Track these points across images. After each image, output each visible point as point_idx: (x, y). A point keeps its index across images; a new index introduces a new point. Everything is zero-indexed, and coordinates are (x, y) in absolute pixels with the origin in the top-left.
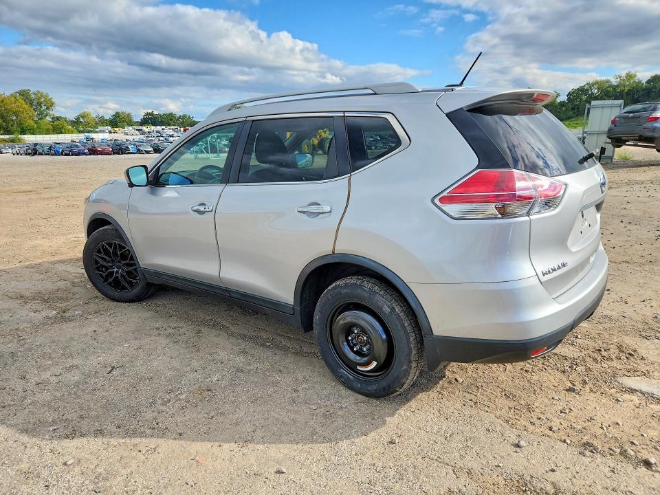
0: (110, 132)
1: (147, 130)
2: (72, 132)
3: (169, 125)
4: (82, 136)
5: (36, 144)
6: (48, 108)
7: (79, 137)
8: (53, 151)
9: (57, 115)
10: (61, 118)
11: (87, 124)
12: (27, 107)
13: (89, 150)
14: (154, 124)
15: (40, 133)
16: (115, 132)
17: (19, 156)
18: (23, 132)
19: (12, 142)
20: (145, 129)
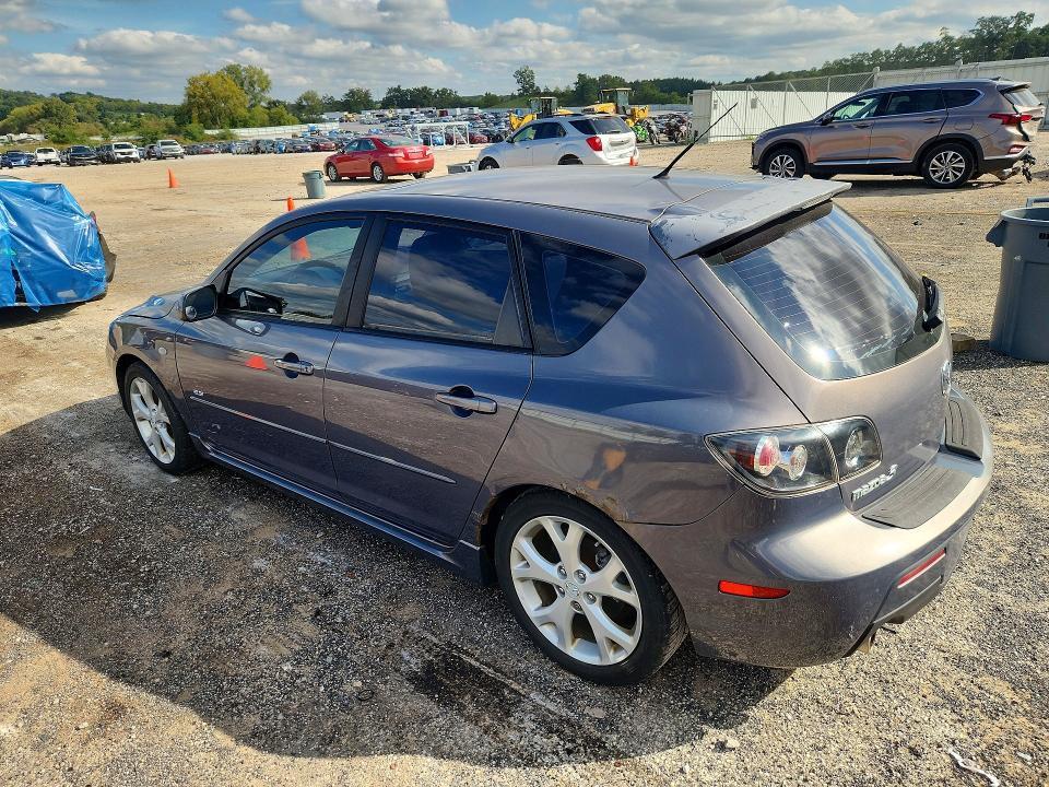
0: (341, 121)
1: (391, 116)
2: (293, 124)
3: (422, 106)
4: (305, 128)
5: (258, 142)
6: (263, 90)
7: (300, 129)
8: (274, 147)
9: (274, 98)
10: (279, 102)
11: (312, 110)
12: (236, 89)
13: (312, 146)
14: (403, 105)
15: (254, 126)
16: (348, 120)
17: (240, 156)
18: (234, 125)
19: (223, 139)
20: (389, 114)
